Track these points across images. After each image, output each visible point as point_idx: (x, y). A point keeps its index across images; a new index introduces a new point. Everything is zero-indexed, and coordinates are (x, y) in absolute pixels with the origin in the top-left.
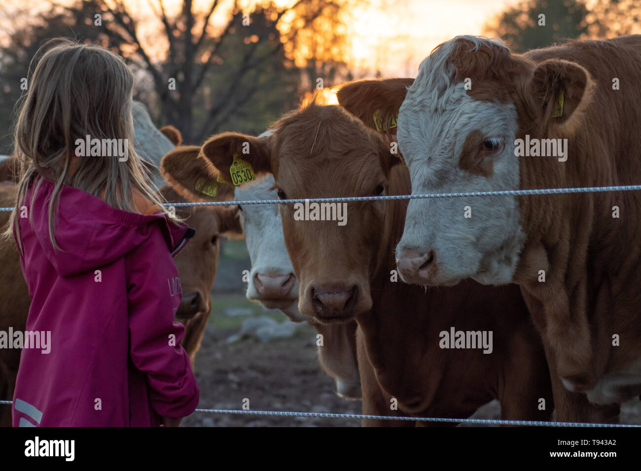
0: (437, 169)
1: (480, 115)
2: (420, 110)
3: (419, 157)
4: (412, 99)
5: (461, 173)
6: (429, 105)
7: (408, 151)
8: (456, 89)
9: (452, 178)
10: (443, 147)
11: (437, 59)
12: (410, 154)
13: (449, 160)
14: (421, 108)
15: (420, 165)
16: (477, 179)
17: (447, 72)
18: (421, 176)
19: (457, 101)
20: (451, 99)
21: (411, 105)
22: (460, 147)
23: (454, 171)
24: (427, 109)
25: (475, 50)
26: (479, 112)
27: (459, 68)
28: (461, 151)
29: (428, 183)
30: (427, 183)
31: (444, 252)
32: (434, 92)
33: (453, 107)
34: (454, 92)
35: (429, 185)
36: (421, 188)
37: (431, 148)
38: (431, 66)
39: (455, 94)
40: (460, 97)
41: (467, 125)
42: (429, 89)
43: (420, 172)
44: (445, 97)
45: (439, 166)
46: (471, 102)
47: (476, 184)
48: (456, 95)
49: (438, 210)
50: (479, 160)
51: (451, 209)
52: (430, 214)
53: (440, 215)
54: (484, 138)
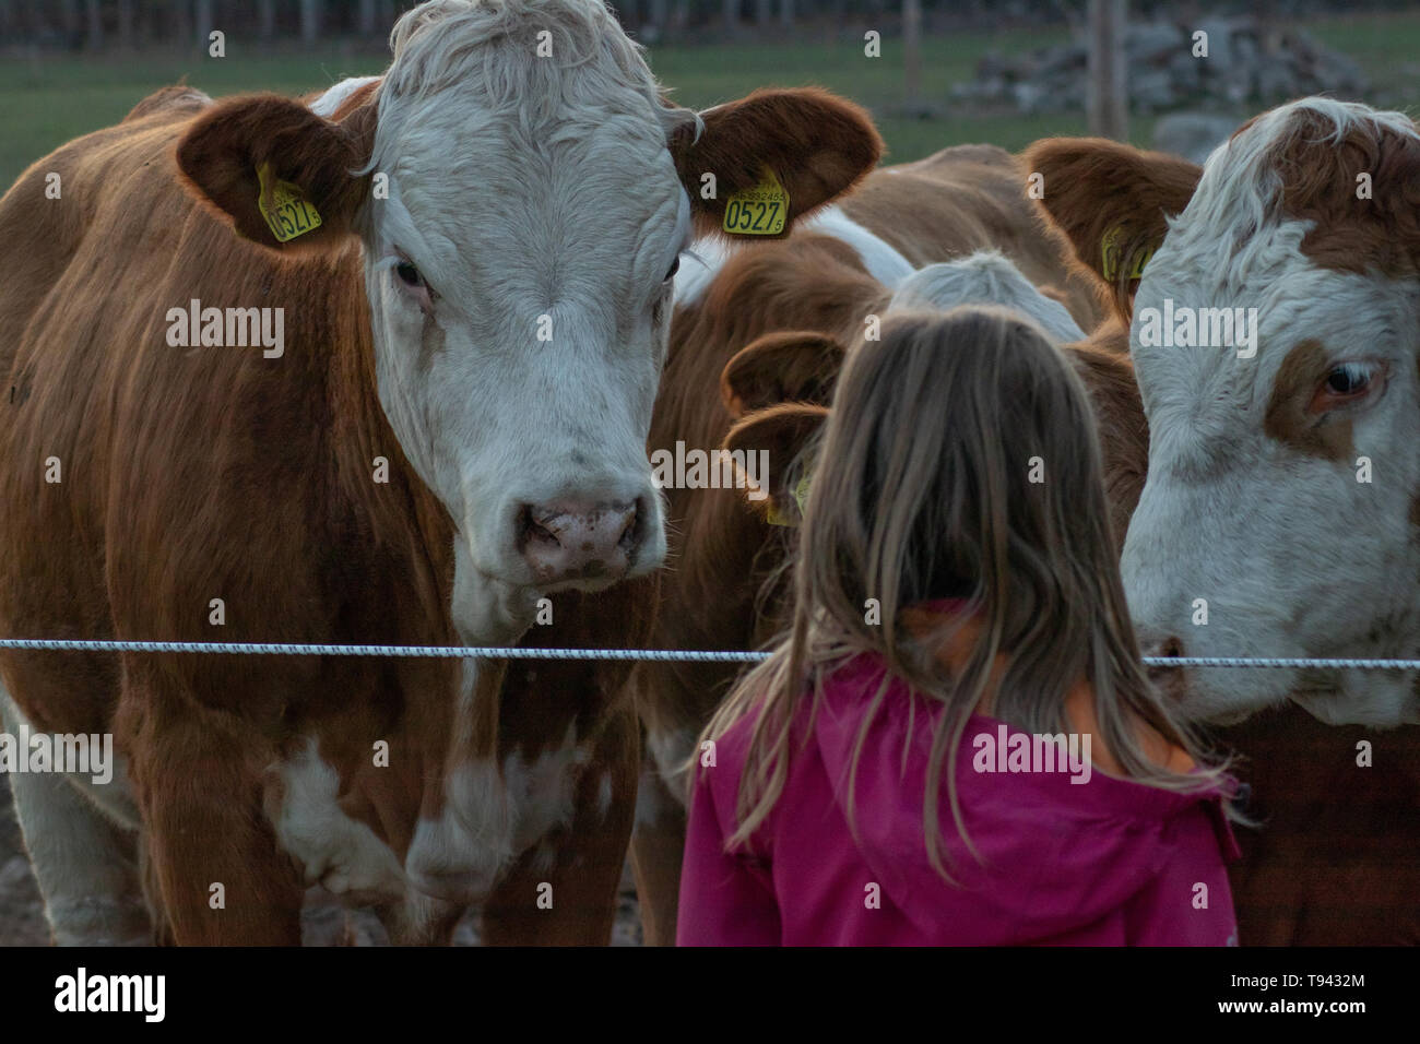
0: (1210, 435)
1: (1327, 302)
2: (1189, 281)
3: (1172, 398)
4: (1175, 248)
5: (1271, 447)
6: (1209, 270)
7: (1150, 379)
8: (1276, 237)
9: (1247, 457)
10: (1229, 378)
11: (1242, 154)
12: (1154, 385)
13: (1241, 413)
14: (1190, 276)
15: (1170, 419)
16: (1310, 466)
17: (1261, 192)
18: (1171, 446)
19: (1273, 266)
20: (1260, 260)
21: (1169, 262)
22: (1269, 381)
23: (1253, 443)
24: (1204, 281)
25: (1332, 141)
26: (1325, 297)
27: (1288, 182)
28: (1269, 392)
29: (1187, 468)
30: (1183, 465)
31: (1205, 644)
32: (1224, 239)
33: (1262, 282)
34: (1270, 244)
35: (1187, 472)
36: (1167, 475)
37: (1204, 379)
38: (1225, 169)
39: (1272, 248)
40: (1281, 259)
41: (1288, 329)
42: (1213, 229)
43: (1170, 436)
44: (1247, 253)
45: (1217, 426)
46: (1307, 270)
47: (1307, 479)
48: (1273, 253)
49: (1202, 538)
50: (1316, 419)
51: (1235, 539)
52: (1181, 545)
53: (1205, 551)
54: (1329, 362)
